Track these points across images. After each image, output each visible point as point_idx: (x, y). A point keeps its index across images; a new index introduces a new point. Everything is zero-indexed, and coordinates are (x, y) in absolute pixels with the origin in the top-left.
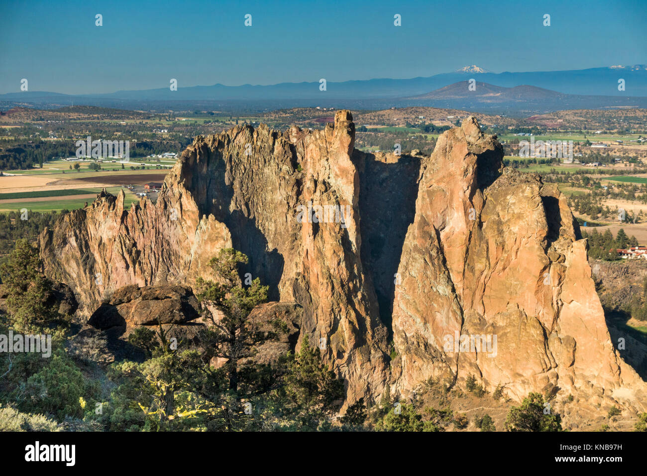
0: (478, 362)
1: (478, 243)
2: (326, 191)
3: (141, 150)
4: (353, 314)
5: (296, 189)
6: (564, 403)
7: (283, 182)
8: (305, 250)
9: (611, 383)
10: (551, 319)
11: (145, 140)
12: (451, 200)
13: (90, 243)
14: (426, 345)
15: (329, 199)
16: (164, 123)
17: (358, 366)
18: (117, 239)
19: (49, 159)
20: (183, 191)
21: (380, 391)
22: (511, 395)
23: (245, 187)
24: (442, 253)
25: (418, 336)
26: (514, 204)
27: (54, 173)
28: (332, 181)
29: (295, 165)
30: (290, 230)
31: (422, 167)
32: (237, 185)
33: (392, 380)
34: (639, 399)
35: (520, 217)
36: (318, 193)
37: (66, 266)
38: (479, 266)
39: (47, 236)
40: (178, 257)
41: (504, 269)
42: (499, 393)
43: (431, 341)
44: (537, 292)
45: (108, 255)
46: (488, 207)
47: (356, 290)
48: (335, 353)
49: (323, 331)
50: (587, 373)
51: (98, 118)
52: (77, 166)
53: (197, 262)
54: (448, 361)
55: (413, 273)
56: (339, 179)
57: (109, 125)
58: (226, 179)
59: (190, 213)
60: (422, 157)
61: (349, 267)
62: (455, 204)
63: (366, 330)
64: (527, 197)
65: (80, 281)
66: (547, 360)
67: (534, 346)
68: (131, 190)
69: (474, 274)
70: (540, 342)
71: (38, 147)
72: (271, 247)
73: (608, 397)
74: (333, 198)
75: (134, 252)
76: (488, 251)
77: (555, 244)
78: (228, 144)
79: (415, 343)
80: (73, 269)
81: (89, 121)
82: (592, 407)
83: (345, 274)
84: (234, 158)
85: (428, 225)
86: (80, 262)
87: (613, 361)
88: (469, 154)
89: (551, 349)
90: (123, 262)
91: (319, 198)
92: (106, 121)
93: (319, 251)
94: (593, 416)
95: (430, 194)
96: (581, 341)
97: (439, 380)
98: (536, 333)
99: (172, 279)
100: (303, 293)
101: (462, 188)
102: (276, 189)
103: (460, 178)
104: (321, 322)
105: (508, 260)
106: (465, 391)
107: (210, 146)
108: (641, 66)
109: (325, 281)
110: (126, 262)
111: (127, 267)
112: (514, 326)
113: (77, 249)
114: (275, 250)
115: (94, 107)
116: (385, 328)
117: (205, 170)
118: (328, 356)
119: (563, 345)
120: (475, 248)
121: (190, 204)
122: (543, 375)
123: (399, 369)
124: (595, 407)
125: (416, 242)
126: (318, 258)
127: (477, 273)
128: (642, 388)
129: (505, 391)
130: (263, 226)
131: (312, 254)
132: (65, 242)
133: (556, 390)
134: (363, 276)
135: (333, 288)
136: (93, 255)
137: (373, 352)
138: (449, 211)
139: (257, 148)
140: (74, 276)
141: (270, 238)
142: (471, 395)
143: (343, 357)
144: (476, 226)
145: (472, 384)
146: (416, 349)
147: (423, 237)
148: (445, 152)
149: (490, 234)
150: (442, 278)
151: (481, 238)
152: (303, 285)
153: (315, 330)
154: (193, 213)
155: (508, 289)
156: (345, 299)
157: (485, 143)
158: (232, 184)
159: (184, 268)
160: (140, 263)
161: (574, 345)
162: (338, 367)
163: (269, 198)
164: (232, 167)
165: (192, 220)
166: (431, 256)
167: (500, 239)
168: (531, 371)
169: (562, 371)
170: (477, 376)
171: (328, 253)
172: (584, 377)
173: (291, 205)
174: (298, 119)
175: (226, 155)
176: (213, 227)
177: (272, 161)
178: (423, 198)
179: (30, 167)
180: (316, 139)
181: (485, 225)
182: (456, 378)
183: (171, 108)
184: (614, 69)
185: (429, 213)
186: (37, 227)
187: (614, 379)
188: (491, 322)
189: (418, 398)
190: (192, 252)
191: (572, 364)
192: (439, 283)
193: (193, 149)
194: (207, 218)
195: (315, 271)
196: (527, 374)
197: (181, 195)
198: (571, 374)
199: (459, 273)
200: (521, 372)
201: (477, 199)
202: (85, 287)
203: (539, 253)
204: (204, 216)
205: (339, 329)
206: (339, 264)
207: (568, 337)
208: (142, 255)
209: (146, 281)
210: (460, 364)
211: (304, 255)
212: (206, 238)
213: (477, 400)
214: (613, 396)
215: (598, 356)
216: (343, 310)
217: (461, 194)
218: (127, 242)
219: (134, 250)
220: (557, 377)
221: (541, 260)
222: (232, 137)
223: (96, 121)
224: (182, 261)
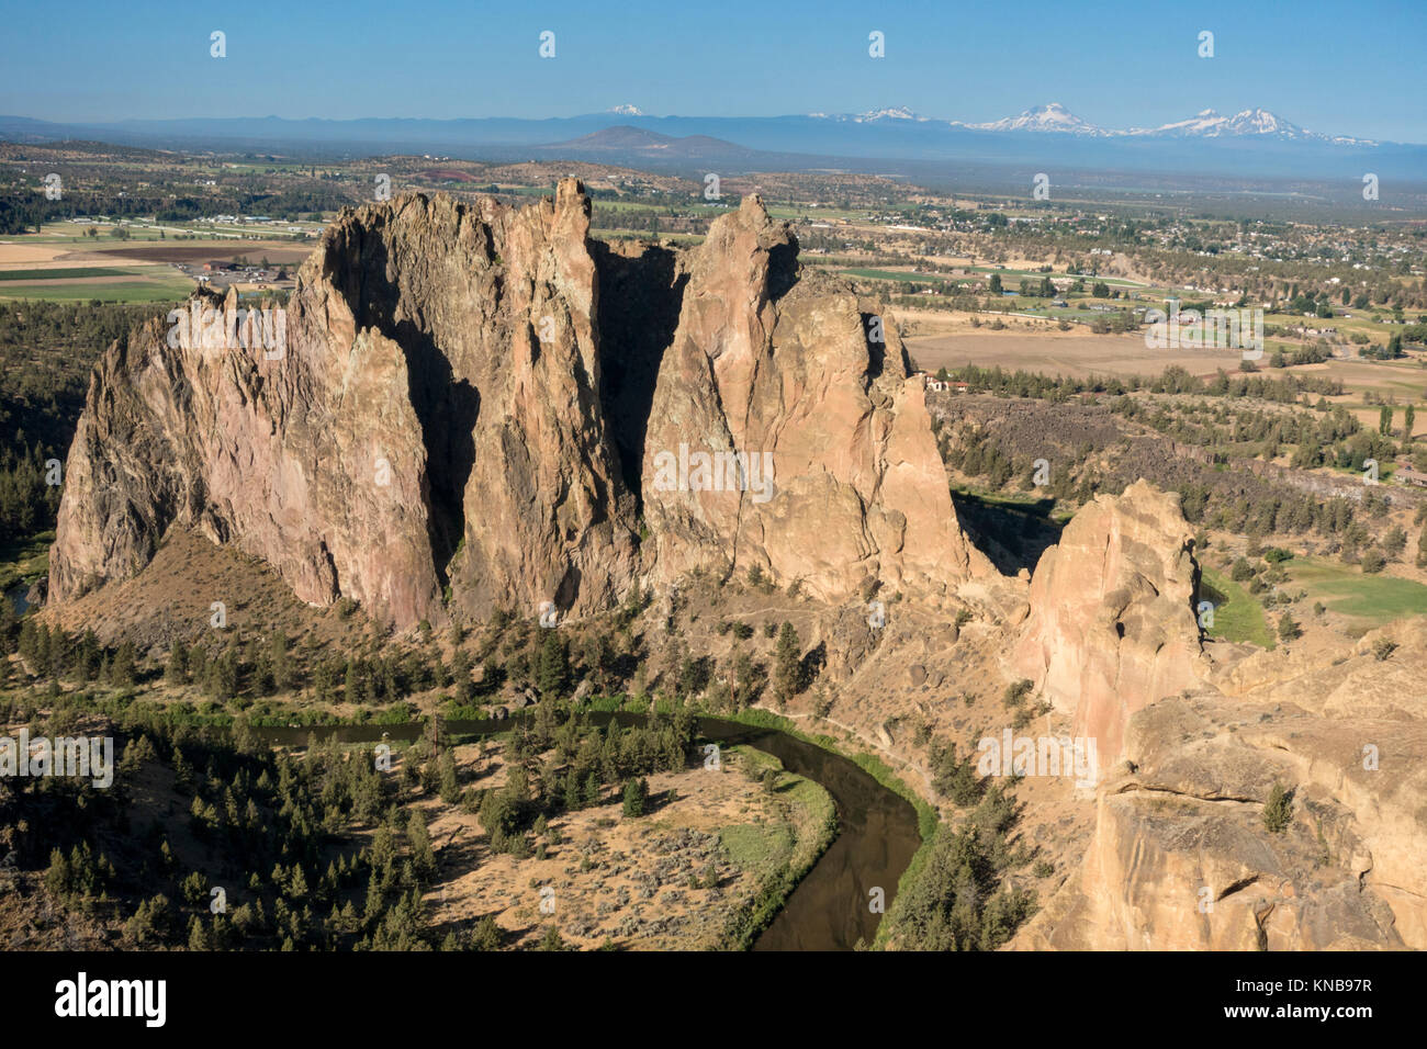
0: (765, 545)
1: (767, 378)
2: (551, 296)
3: (183, 211)
4: (590, 477)
5: (494, 290)
6: (890, 603)
7: (474, 280)
8: (518, 382)
9: (956, 577)
10: (871, 486)
11: (187, 195)
12: (732, 314)
13: (184, 365)
14: (691, 521)
15: (555, 310)
16: (207, 170)
17: (596, 551)
18: (228, 360)
19: (47, 219)
20: (331, 290)
21: (625, 586)
22: (812, 592)
23: (416, 285)
24: (717, 391)
25: (680, 507)
26: (822, 323)
27: (60, 241)
28: (559, 283)
29: (492, 255)
30: (488, 351)
31: (677, 264)
32: (404, 282)
33: (643, 570)
34: (997, 599)
35: (829, 341)
36: (538, 300)
37: (148, 399)
38: (768, 410)
39: (118, 353)
40: (322, 388)
41: (805, 415)
42: (796, 588)
43: (699, 515)
44: (853, 449)
45: (214, 384)
46: (783, 326)
47: (593, 442)
48: (563, 533)
49: (547, 501)
50: (921, 562)
51: (108, 160)
52: (93, 232)
53: (353, 396)
54: (721, 542)
55: (674, 418)
56: (571, 280)
57: (126, 172)
58: (388, 272)
59: (341, 324)
60: (676, 249)
61: (585, 410)
62: (736, 322)
63: (607, 499)
64: (840, 314)
65: (169, 421)
66: (865, 543)
67: (847, 524)
68: (184, 271)
69: (761, 421)
70: (856, 517)
71: (29, 201)
72: (457, 375)
73: (953, 595)
74: (561, 310)
75: (254, 379)
76: (781, 390)
77: (878, 382)
78: (391, 220)
79: (677, 517)
80: (159, 403)
81: (95, 163)
82: (929, 610)
83: (578, 419)
84: (400, 241)
85: (698, 350)
86: (170, 392)
87: (959, 547)
88: (758, 249)
89: (871, 528)
90: (237, 394)
91: (539, 308)
92: (121, 164)
93: (541, 385)
94: (930, 623)
95: (702, 305)
96: (913, 518)
97: (708, 569)
98: (851, 506)
99: (314, 421)
100: (517, 446)
101: (747, 297)
102: (464, 289)
103: (744, 283)
104: (543, 488)
105: (811, 402)
106: (746, 585)
107: (363, 222)
108: (848, 116)
109: (550, 429)
110: (242, 395)
111: (244, 402)
112: (819, 496)
113: (165, 373)
114: (466, 381)
115: (100, 144)
116: (633, 497)
117: (357, 258)
118: (553, 537)
119: (888, 523)
120: (763, 386)
121: (341, 311)
122: (859, 564)
123: (653, 555)
124: (934, 609)
125: (679, 374)
126: (538, 396)
127: (766, 420)
128: (1001, 584)
129: (804, 586)
130: (445, 343)
131: (530, 389)
132: (145, 362)
133: (878, 585)
134: (602, 422)
135: (561, 439)
136: (189, 382)
137: (616, 530)
138: (727, 330)
139: (435, 228)
140: (161, 413)
141: (456, 361)
142: (755, 591)
143: (575, 537)
144: (765, 352)
145: (756, 576)
146: (677, 527)
147: (691, 368)
148: (724, 244)
149: (785, 365)
150: (717, 428)
151: (772, 370)
152: (516, 434)
153: (534, 499)
154: (346, 323)
155: (811, 443)
156: (578, 455)
157: (774, 233)
158: (397, 280)
159: (333, 405)
160: (263, 396)
161: (903, 524)
162: (567, 552)
163: (453, 302)
164: (396, 256)
165: (345, 334)
166: (701, 394)
167: (801, 373)
168: (842, 558)
169: (885, 559)
170: (764, 564)
171: (555, 389)
172: (916, 567)
173: (488, 314)
174: (400, 171)
175: (387, 237)
176: (378, 346)
177: (457, 248)
178: (691, 311)
179: (22, 231)
180: (527, 219)
181: (777, 351)
182: (732, 567)
183: (209, 148)
184: (813, 118)
185: (700, 333)
186: (58, 326)
187: (960, 571)
188: (785, 489)
189: (680, 594)
190: (345, 381)
191: (901, 550)
192: (711, 434)
193: (340, 228)
194: (368, 331)
195: (535, 414)
196: (837, 562)
197: (327, 297)
198: (899, 563)
199: (740, 419)
200: (827, 560)
201: (767, 314)
202: (177, 430)
203: (857, 394)
204: (364, 329)
205: (570, 497)
206: (570, 405)
207: (895, 512)
208: (266, 384)
209: (274, 423)
210: (738, 547)
211: (516, 390)
212: (366, 361)
213: (764, 598)
214: (959, 594)
215: (938, 538)
216: (576, 471)
217: (746, 306)
218: (244, 364)
219: (254, 376)
220: (879, 567)
221: (860, 404)
222: (396, 211)
223: (105, 163)
224: (328, 395)
